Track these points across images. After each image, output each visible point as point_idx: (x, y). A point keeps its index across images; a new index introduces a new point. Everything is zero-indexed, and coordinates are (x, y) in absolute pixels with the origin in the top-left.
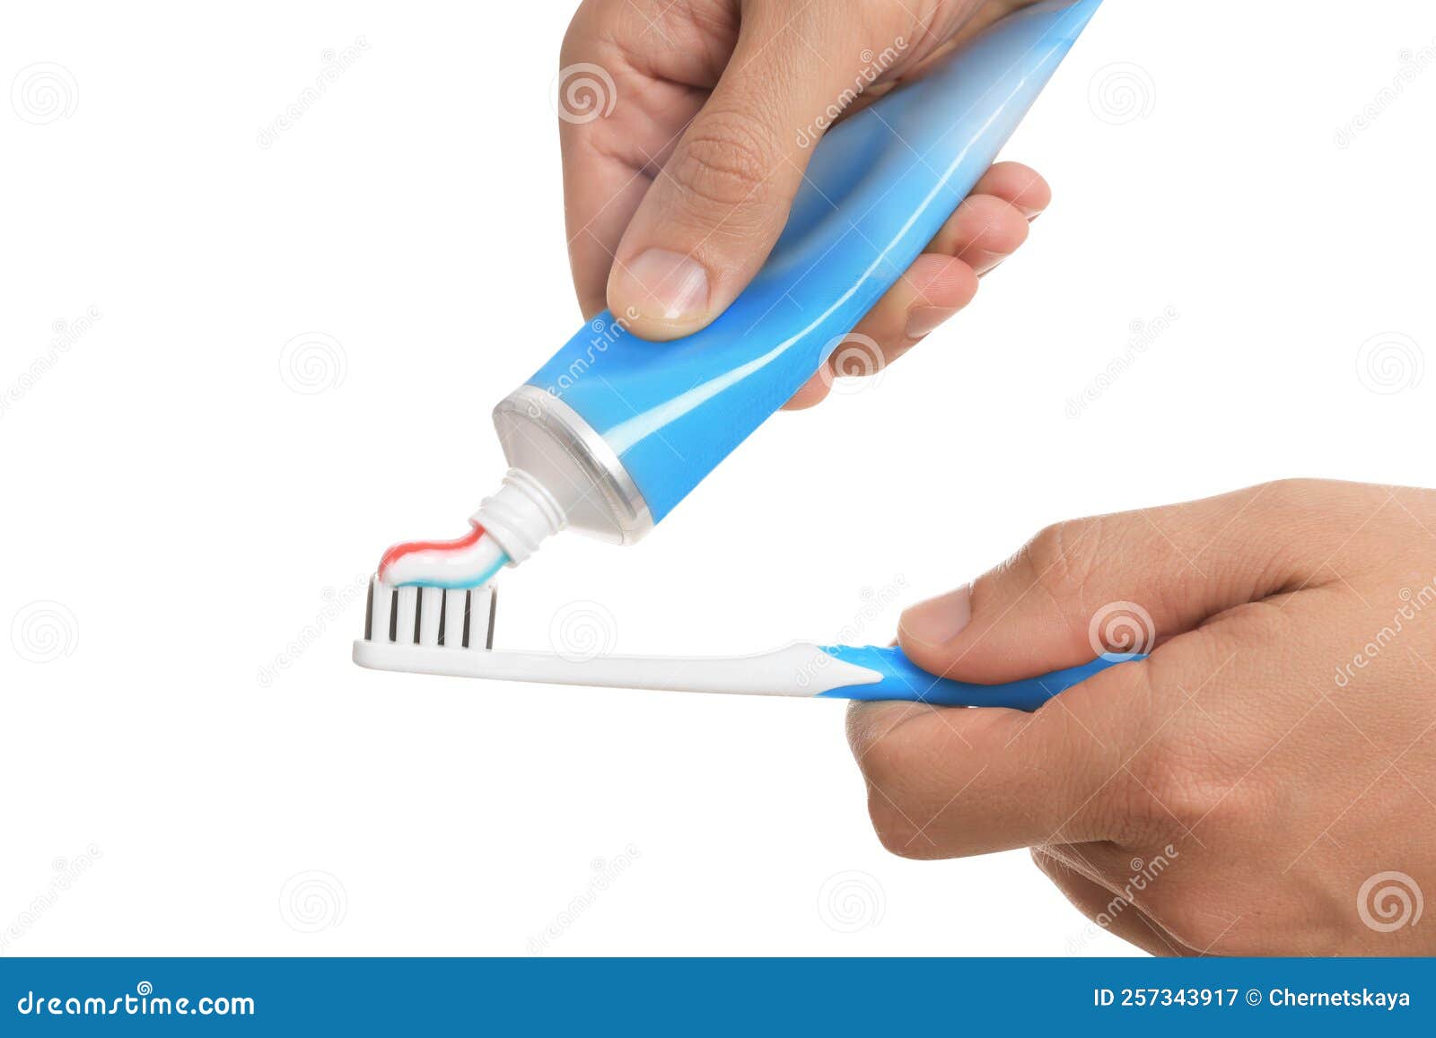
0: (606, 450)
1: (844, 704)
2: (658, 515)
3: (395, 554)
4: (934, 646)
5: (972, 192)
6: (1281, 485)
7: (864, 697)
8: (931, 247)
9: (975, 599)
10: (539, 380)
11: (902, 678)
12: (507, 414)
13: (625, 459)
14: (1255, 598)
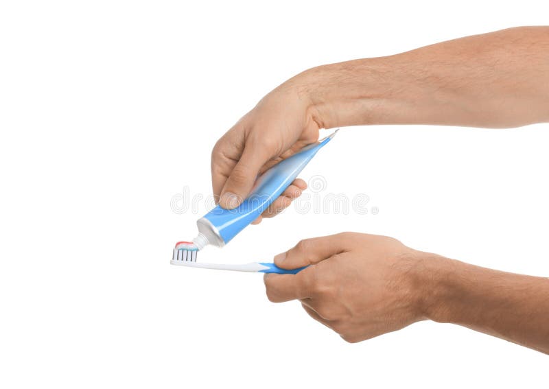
0: (217, 230)
1: (263, 274)
2: (226, 243)
3: (178, 243)
4: (280, 263)
5: (291, 184)
6: (344, 233)
7: (267, 272)
8: (282, 195)
9: (287, 254)
10: (206, 216)
11: (274, 269)
12: (199, 223)
13: (220, 232)
14: (337, 254)
